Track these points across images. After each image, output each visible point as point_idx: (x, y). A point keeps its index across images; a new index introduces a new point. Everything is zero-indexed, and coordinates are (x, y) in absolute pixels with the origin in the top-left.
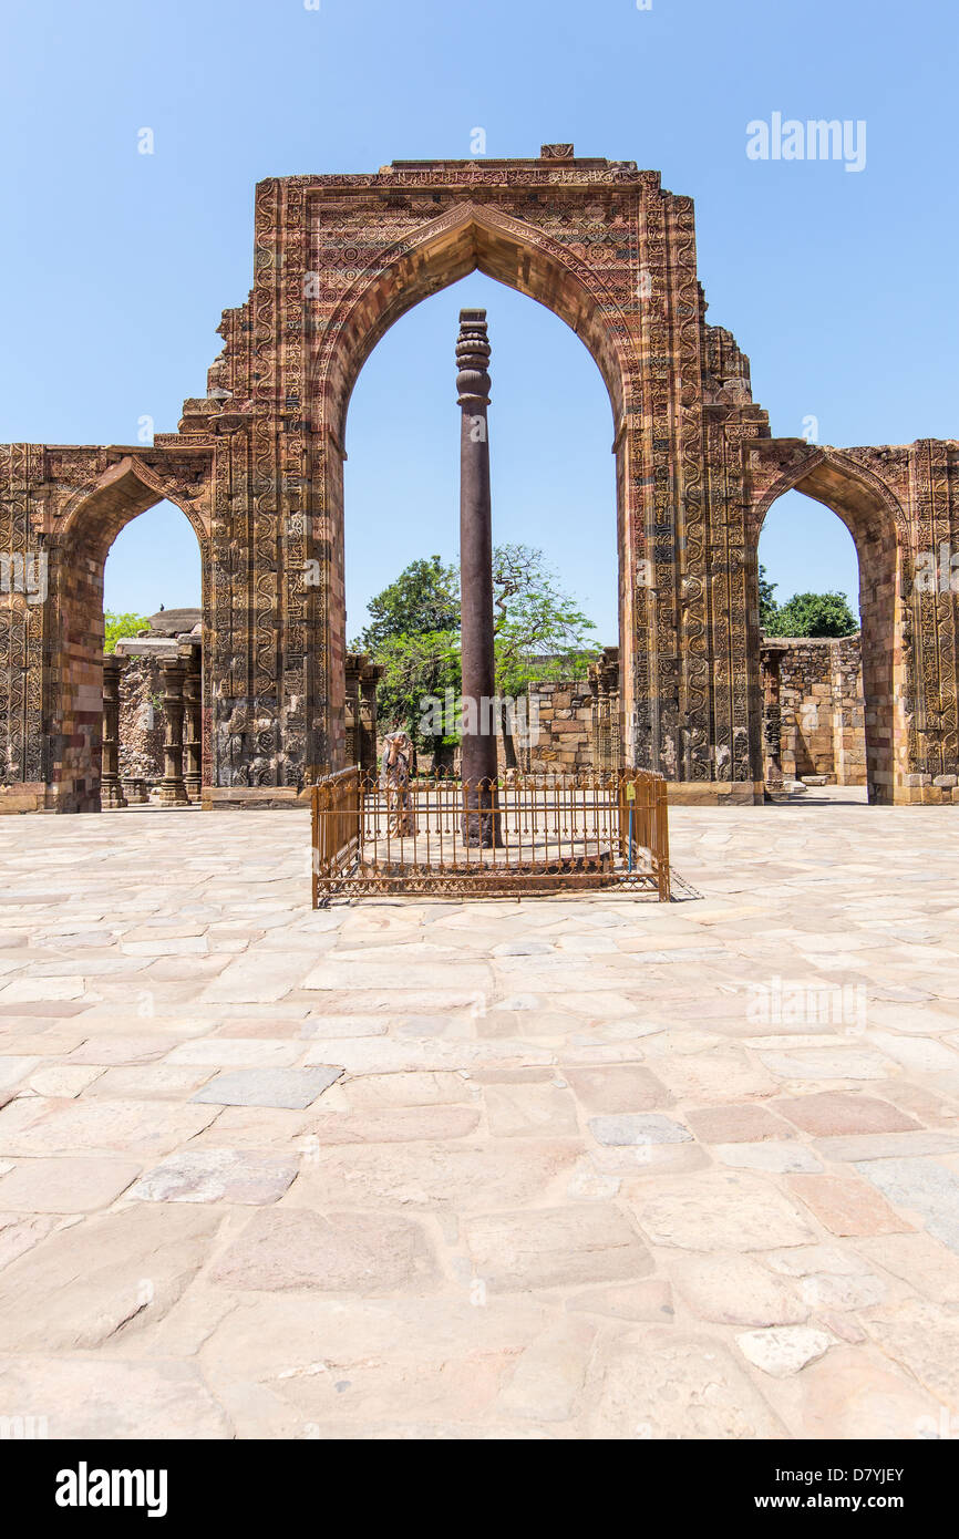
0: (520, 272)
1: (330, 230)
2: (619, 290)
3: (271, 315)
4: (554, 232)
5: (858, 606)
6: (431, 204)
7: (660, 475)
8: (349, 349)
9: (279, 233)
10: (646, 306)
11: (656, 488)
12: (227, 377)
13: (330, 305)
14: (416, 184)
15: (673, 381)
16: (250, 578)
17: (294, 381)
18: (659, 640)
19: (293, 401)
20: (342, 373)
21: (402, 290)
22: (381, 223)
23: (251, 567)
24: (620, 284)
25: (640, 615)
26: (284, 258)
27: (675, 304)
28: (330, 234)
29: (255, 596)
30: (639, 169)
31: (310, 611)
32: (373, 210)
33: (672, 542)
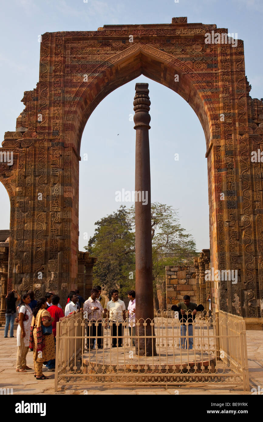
0: (162, 75)
1: (75, 56)
2: (208, 82)
3: (47, 94)
4: (178, 56)
6: (122, 44)
7: (229, 167)
8: (83, 109)
9: (51, 57)
10: (221, 89)
11: (227, 173)
12: (25, 122)
13: (74, 89)
14: (114, 35)
15: (235, 124)
16: (33, 215)
17: (57, 123)
18: (230, 246)
19: (56, 133)
20: (79, 120)
21: (108, 83)
22: (99, 53)
23: (34, 210)
24: (209, 79)
25: (221, 233)
26: (53, 68)
27: (235, 89)
28: (75, 58)
29: (35, 223)
30: (218, 28)
31: (62, 231)
33: (236, 199)
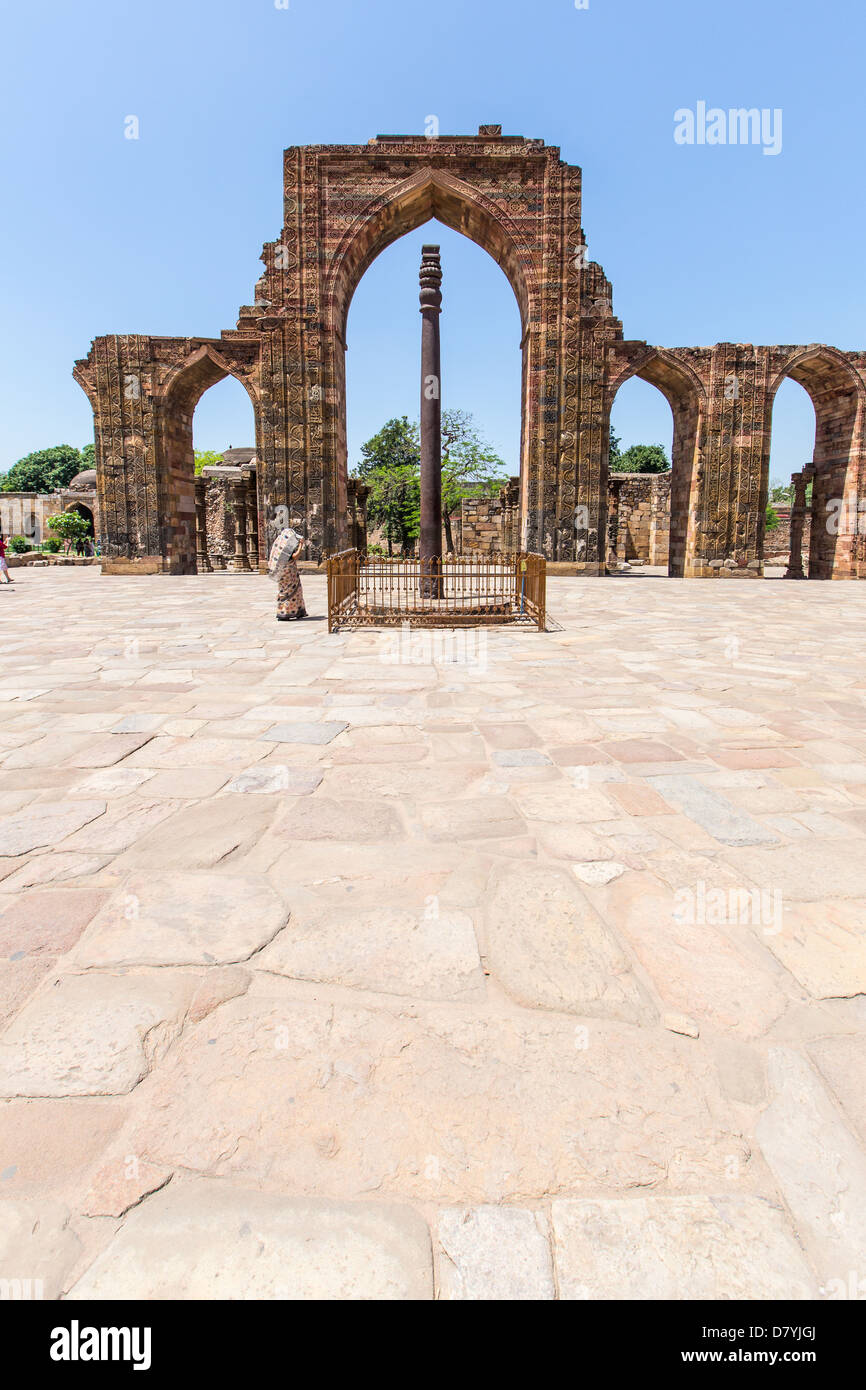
0: (463, 220)
1: (335, 186)
2: (528, 234)
3: (295, 247)
4: (486, 191)
5: (671, 453)
6: (403, 168)
7: (550, 364)
8: (348, 273)
9: (300, 187)
10: (546, 246)
11: (547, 373)
12: (267, 291)
13: (335, 241)
14: (393, 153)
15: (561, 300)
16: (286, 427)
17: (312, 295)
18: (545, 472)
19: (312, 309)
20: (343, 290)
21: (384, 231)
22: (369, 182)
23: (286, 421)
24: (529, 229)
25: (534, 456)
26: (304, 206)
27: (565, 245)
28: (335, 189)
29: (289, 440)
30: (546, 145)
31: (324, 450)
32: (363, 172)
33: (556, 409)
